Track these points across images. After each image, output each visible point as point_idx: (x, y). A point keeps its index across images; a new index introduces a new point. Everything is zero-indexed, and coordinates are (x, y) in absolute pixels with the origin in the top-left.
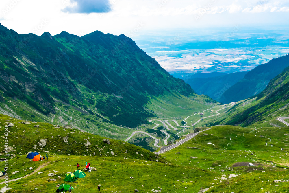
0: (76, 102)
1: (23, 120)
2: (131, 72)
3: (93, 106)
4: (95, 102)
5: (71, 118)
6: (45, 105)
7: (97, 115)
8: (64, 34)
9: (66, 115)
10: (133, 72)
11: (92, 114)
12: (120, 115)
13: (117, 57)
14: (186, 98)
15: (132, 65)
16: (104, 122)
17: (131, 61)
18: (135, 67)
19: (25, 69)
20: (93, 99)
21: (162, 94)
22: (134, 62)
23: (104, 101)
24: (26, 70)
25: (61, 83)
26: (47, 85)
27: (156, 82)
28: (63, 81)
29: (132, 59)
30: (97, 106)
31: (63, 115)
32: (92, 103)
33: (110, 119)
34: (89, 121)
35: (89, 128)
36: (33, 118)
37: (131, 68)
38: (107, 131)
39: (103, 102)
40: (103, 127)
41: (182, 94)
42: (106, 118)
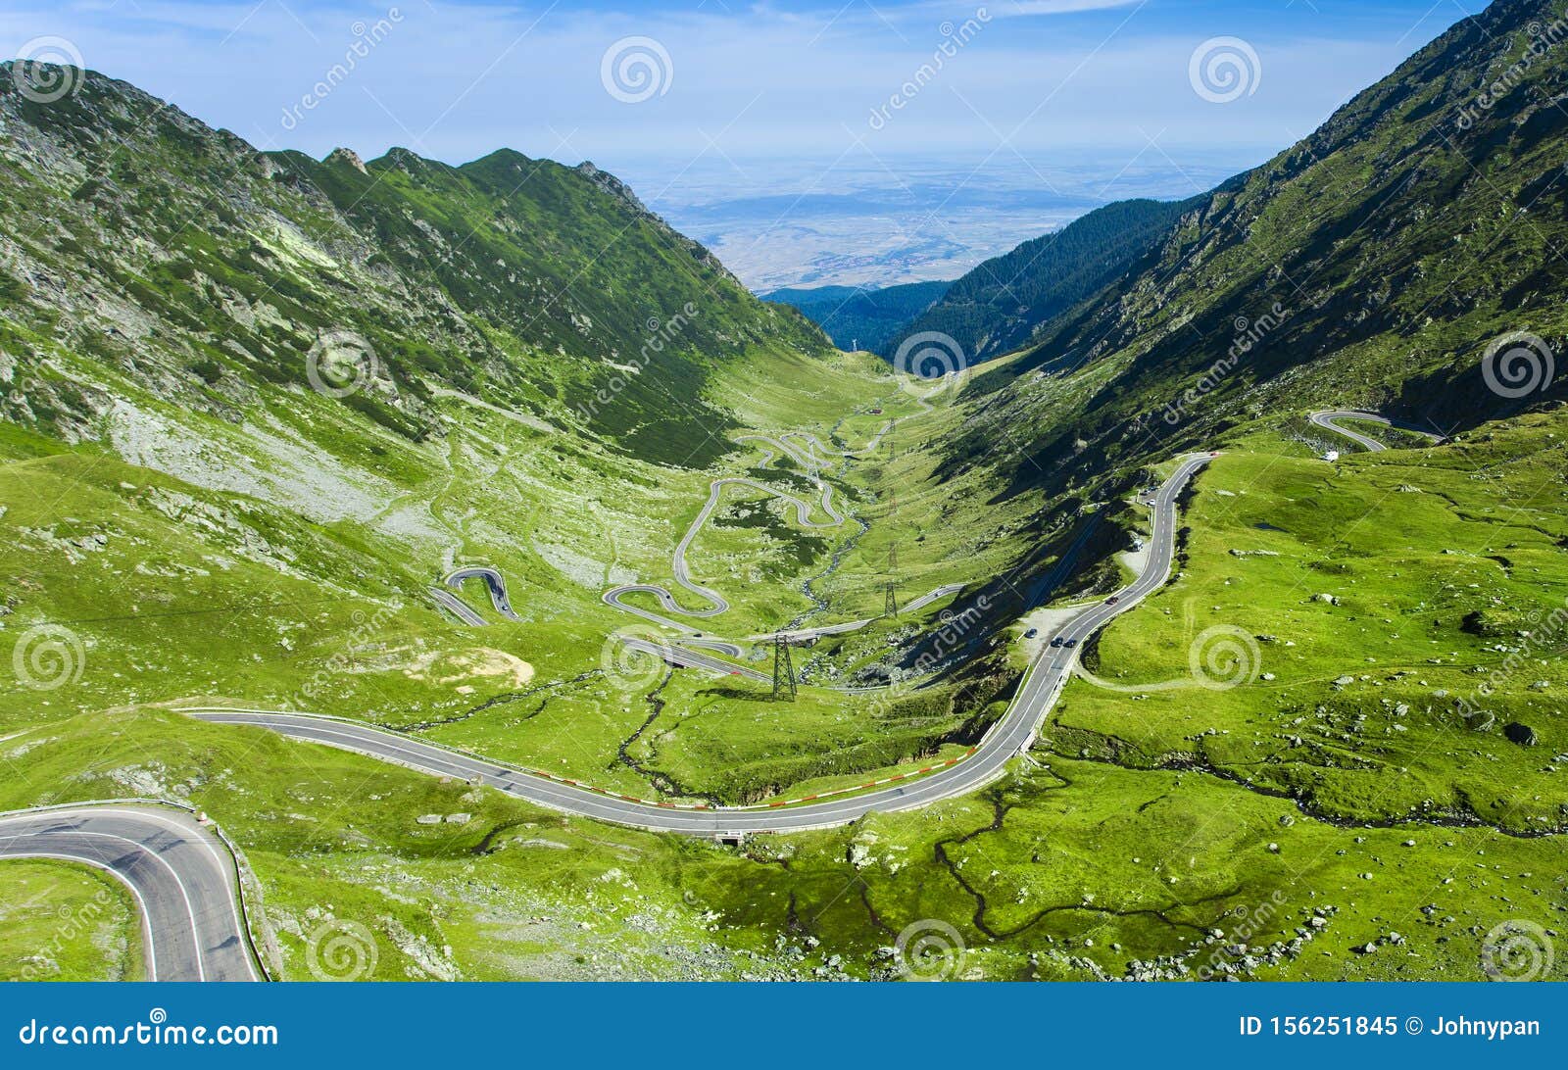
0: (502, 391)
1: (346, 468)
2: (639, 287)
3: (557, 402)
4: (561, 390)
5: (503, 449)
6: (404, 407)
7: (581, 434)
8: (398, 158)
9: (485, 439)
10: (645, 286)
11: (565, 428)
12: (646, 428)
13: (587, 238)
14: (815, 362)
15: (638, 263)
16: (611, 455)
17: (634, 248)
18: (647, 270)
19: (302, 279)
20: (549, 377)
21: (743, 355)
22: (642, 253)
23: (584, 383)
24: (305, 285)
25: (440, 326)
26: (392, 336)
27: (718, 317)
28: (444, 318)
29: (633, 243)
30: (570, 403)
31: (473, 438)
32: (551, 391)
33: (619, 441)
34: (564, 455)
35: (570, 479)
36: (382, 459)
37: (635, 272)
38: (631, 485)
39: (582, 387)
40: (614, 471)
41: (803, 352)
42: (610, 441)
